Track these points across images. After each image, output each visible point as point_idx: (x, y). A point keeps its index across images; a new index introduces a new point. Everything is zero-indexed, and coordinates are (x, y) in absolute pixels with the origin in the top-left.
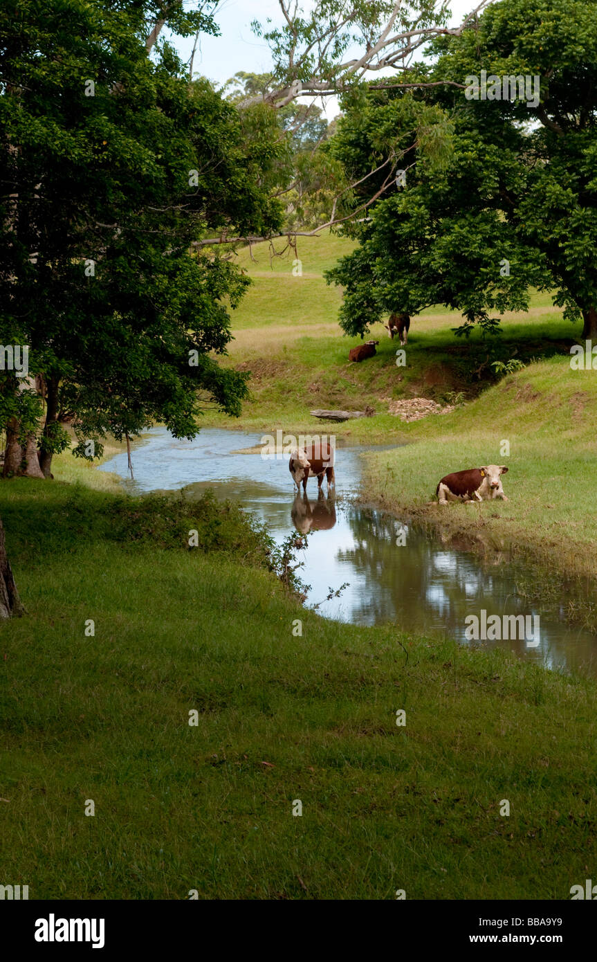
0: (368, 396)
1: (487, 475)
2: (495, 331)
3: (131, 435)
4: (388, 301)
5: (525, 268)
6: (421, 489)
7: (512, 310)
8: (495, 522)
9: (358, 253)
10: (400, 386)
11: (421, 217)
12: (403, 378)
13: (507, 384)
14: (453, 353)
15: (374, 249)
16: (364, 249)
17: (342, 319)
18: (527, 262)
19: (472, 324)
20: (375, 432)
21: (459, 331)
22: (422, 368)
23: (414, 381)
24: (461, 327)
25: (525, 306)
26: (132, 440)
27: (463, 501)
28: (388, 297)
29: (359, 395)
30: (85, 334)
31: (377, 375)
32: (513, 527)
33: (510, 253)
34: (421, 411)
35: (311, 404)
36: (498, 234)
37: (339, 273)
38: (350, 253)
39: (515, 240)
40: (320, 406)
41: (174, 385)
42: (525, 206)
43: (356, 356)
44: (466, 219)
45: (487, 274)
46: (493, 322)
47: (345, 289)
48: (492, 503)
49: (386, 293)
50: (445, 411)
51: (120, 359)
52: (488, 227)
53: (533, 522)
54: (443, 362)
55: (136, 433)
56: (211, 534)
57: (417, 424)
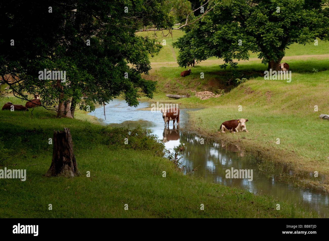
0: (187, 90)
1: (240, 122)
2: (236, 67)
3: (105, 103)
4: (196, 55)
5: (248, 44)
6: (214, 127)
7: (243, 59)
8: (244, 140)
9: (185, 36)
10: (200, 86)
11: (210, 23)
12: (200, 83)
13: (241, 87)
14: (219, 75)
15: (191, 35)
16: (187, 35)
17: (178, 60)
18: (249, 41)
19: (227, 64)
20: (190, 103)
21: (222, 67)
22: (208, 80)
23: (205, 85)
24: (223, 65)
25: (247, 58)
26: (105, 104)
27: (231, 132)
28: (196, 53)
29: (184, 89)
30: (97, 65)
31: (191, 82)
32: (252, 142)
33: (243, 38)
34: (207, 96)
35: (166, 92)
36: (239, 31)
37: (178, 43)
38: (182, 36)
39: (245, 33)
40: (169, 93)
41: (130, 86)
42: (249, 21)
43: (183, 74)
44: (227, 25)
45: (234, 46)
46: (235, 64)
47: (180, 49)
48: (242, 133)
49: (195, 51)
50: (216, 96)
51: (110, 75)
52: (235, 28)
53: (259, 141)
54: (216, 78)
55: (107, 102)
56: (144, 143)
57: (206, 101)
